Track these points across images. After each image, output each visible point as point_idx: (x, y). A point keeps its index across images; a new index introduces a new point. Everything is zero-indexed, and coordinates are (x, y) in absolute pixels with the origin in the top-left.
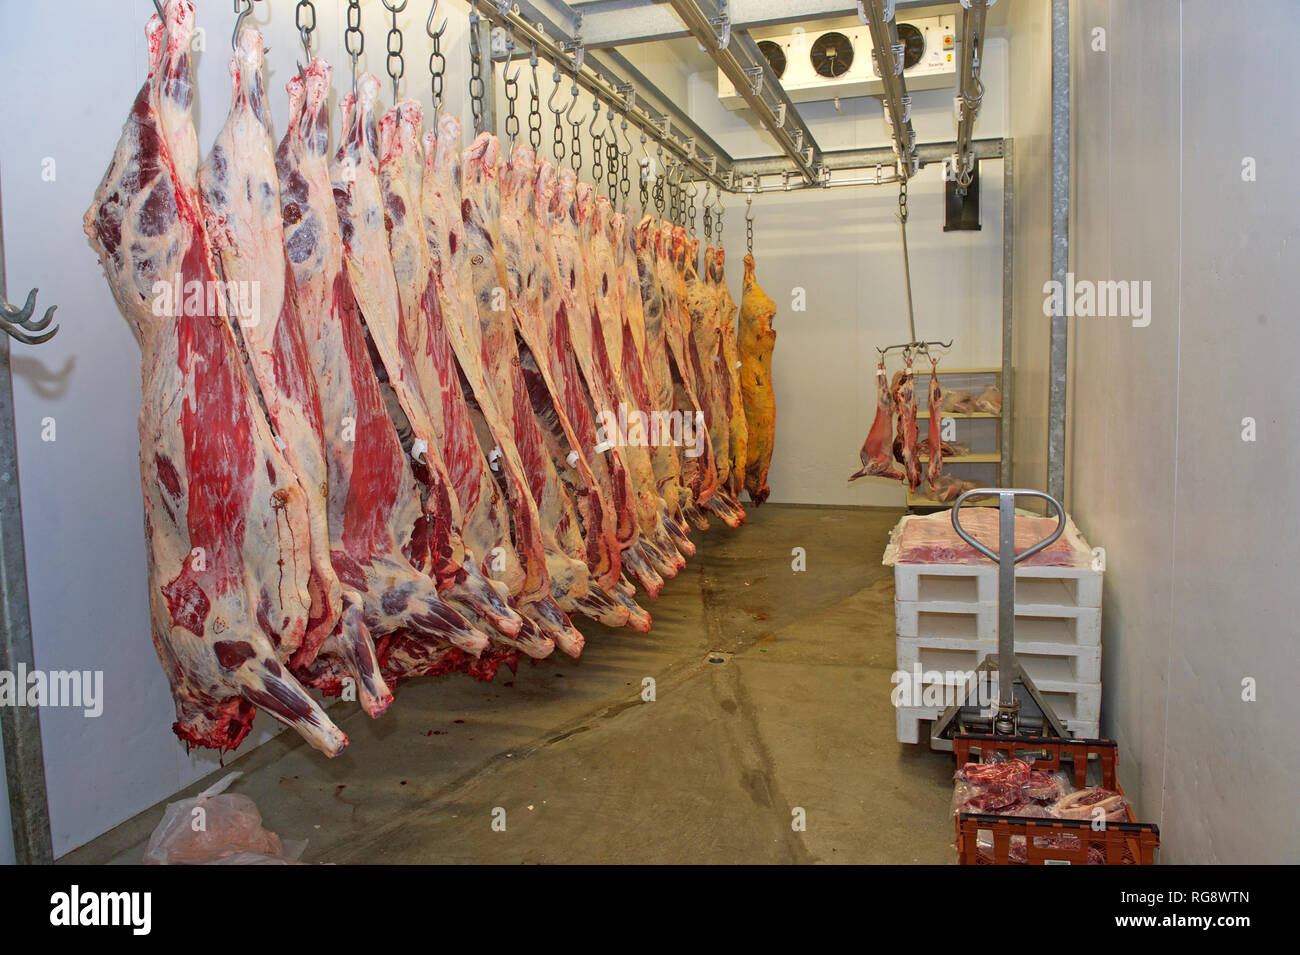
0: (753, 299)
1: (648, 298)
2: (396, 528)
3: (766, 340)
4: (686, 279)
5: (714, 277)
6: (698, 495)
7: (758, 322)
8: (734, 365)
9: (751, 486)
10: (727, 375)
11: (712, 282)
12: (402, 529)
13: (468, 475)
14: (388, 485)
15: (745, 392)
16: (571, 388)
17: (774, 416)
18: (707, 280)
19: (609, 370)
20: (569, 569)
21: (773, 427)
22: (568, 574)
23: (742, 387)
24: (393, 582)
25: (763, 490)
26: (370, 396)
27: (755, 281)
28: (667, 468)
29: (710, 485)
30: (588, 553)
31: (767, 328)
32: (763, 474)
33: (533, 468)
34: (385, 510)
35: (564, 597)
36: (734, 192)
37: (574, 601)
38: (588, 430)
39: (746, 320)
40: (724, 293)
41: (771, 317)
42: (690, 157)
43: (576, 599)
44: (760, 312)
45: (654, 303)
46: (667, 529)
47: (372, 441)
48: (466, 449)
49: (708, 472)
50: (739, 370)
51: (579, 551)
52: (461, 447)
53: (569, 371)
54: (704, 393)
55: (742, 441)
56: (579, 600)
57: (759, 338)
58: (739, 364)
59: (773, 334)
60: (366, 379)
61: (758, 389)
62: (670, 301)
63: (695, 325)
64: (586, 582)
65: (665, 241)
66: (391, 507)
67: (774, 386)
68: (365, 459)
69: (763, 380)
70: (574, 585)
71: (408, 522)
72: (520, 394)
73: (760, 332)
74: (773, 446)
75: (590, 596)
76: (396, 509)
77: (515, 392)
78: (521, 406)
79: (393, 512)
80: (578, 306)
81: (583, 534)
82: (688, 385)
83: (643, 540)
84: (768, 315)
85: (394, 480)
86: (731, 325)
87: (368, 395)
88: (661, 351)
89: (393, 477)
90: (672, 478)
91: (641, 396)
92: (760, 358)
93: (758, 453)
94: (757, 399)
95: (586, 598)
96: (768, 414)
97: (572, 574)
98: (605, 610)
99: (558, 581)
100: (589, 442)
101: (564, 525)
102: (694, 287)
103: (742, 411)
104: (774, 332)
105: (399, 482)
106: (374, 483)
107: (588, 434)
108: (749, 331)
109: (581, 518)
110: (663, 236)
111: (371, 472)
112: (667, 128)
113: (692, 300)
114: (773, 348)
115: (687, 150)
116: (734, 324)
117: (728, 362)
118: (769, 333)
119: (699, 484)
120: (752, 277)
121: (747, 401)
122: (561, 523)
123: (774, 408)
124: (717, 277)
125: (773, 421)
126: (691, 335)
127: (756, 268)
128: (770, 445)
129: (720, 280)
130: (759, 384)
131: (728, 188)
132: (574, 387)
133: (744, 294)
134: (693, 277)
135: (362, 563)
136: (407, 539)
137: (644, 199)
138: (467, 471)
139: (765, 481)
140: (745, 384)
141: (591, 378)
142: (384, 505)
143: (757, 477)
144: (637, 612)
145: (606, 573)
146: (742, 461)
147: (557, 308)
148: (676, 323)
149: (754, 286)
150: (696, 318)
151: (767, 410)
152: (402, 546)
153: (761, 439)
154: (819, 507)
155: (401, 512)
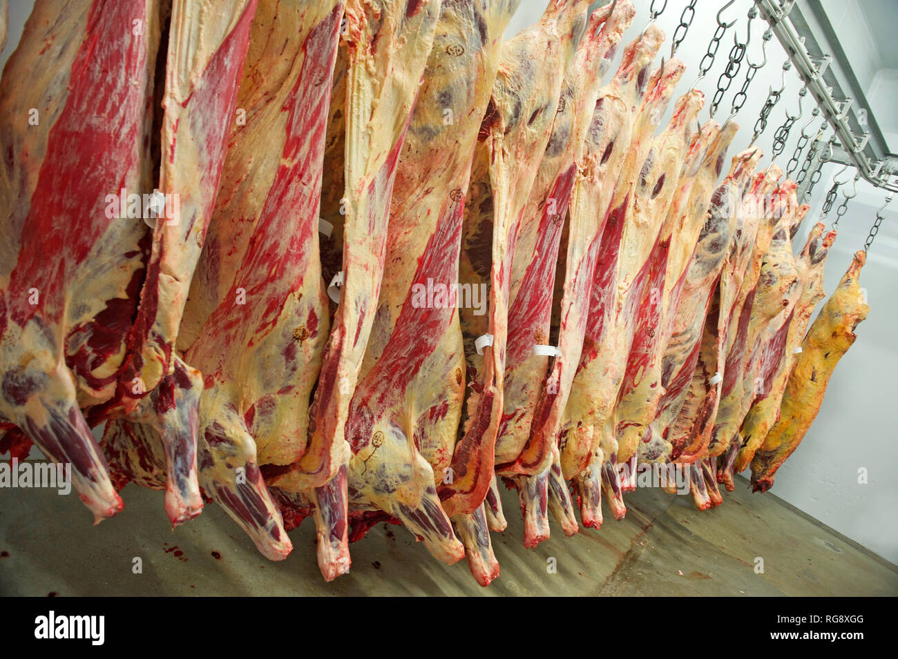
0: (847, 295)
1: (714, 231)
2: (77, 295)
3: (842, 341)
4: (775, 238)
5: (812, 253)
6: (678, 456)
7: (841, 318)
8: (794, 347)
9: (757, 470)
10: (780, 354)
11: (807, 257)
12: (86, 302)
13: (270, 286)
14: (80, 230)
15: (793, 378)
16: (537, 266)
17: (814, 417)
18: (802, 254)
19: (611, 274)
20: (409, 465)
21: (807, 427)
22: (406, 471)
23: (793, 373)
24: (28, 362)
25: (766, 481)
26: (100, 96)
27: (858, 279)
28: (638, 411)
29: (695, 452)
30: (455, 460)
31: (849, 330)
32: (774, 466)
33: (422, 329)
34: (70, 264)
35: (386, 494)
36: (876, 185)
37: (397, 506)
38: (536, 323)
39: (829, 313)
40: (817, 276)
41: (858, 321)
42: (838, 117)
43: (400, 504)
44: (849, 311)
45: (719, 238)
46: (603, 475)
47: (73, 159)
48: (281, 251)
49: (700, 438)
50: (796, 356)
51: (441, 452)
52: (276, 245)
53: (545, 246)
54: (737, 358)
55: (765, 425)
56: (404, 508)
57: (834, 335)
58: (800, 350)
59: (851, 338)
60: (105, 72)
61: (809, 383)
62: (743, 249)
63: (763, 286)
64: (422, 492)
65: (766, 185)
66: (77, 263)
67: (827, 389)
68: (56, 180)
69: (819, 377)
70: (404, 487)
71: (96, 295)
72: (444, 236)
73: (838, 331)
74: (798, 445)
75: (418, 510)
76: (84, 269)
77: (438, 229)
78: (440, 251)
79: (79, 271)
80: (599, 185)
81: (460, 434)
82: (721, 341)
83: (555, 475)
84: (856, 317)
85: (89, 227)
86: (810, 309)
87: (95, 95)
88: (705, 292)
89: (89, 222)
90: (639, 425)
91: (647, 322)
92: (826, 356)
93: (779, 444)
94: (802, 393)
95: (413, 510)
96: (807, 413)
97: (409, 474)
98: (433, 535)
99: (388, 472)
100: (531, 336)
101: (437, 413)
102: (780, 248)
103: (780, 397)
104: (855, 337)
105: (98, 234)
106: (62, 219)
107: (533, 327)
108: (827, 324)
109: (464, 415)
110: (766, 179)
111: (61, 201)
112: (823, 70)
113: (771, 260)
114: (844, 352)
115: (838, 110)
116: (815, 310)
117: (788, 343)
118: (847, 335)
119: (685, 445)
120: (856, 274)
121: (791, 390)
122: (433, 409)
123: (818, 410)
124: (816, 257)
125: (810, 422)
126: (751, 295)
127: (864, 267)
128: (795, 443)
129: (819, 261)
130: (812, 380)
131: (871, 176)
132: (542, 267)
133: (840, 287)
134: (785, 238)
135: (14, 317)
136: (89, 317)
137: (759, 128)
138: (271, 279)
139: (773, 473)
140: (798, 372)
141: (575, 269)
142: (70, 256)
143: (766, 465)
144: (485, 557)
145: (466, 493)
146: (755, 443)
147: (564, 170)
148: (739, 274)
149: (854, 282)
150: (766, 280)
151: (808, 408)
152: (77, 322)
153: (788, 432)
154: (819, 524)
155: (88, 277)
